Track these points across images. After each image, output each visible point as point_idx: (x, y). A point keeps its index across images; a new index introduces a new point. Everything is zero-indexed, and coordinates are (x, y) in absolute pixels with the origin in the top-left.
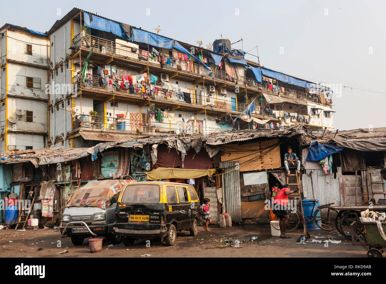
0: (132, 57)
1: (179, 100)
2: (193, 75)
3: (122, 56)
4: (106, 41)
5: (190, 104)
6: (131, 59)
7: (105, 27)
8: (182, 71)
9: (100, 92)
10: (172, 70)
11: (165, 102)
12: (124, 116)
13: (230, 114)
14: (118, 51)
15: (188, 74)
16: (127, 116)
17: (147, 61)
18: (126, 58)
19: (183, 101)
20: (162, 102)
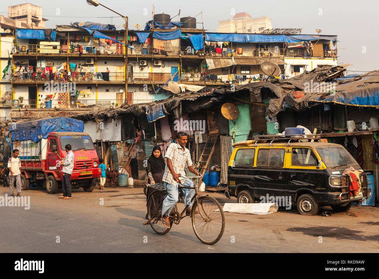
0: (54, 52)
1: (98, 79)
2: (113, 56)
3: (45, 53)
4: (32, 45)
5: (109, 82)
6: (52, 54)
7: (32, 36)
8: (101, 55)
9: (26, 83)
10: (91, 56)
11: (82, 83)
12: (53, 97)
13: (158, 85)
14: (42, 51)
15: (108, 56)
16: (55, 96)
17: (67, 52)
18: (47, 54)
19: (101, 79)
20: (79, 83)
